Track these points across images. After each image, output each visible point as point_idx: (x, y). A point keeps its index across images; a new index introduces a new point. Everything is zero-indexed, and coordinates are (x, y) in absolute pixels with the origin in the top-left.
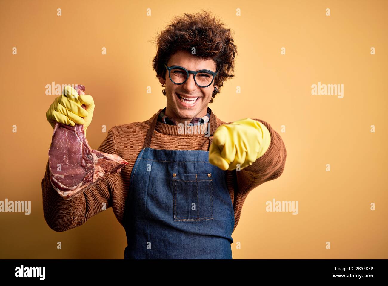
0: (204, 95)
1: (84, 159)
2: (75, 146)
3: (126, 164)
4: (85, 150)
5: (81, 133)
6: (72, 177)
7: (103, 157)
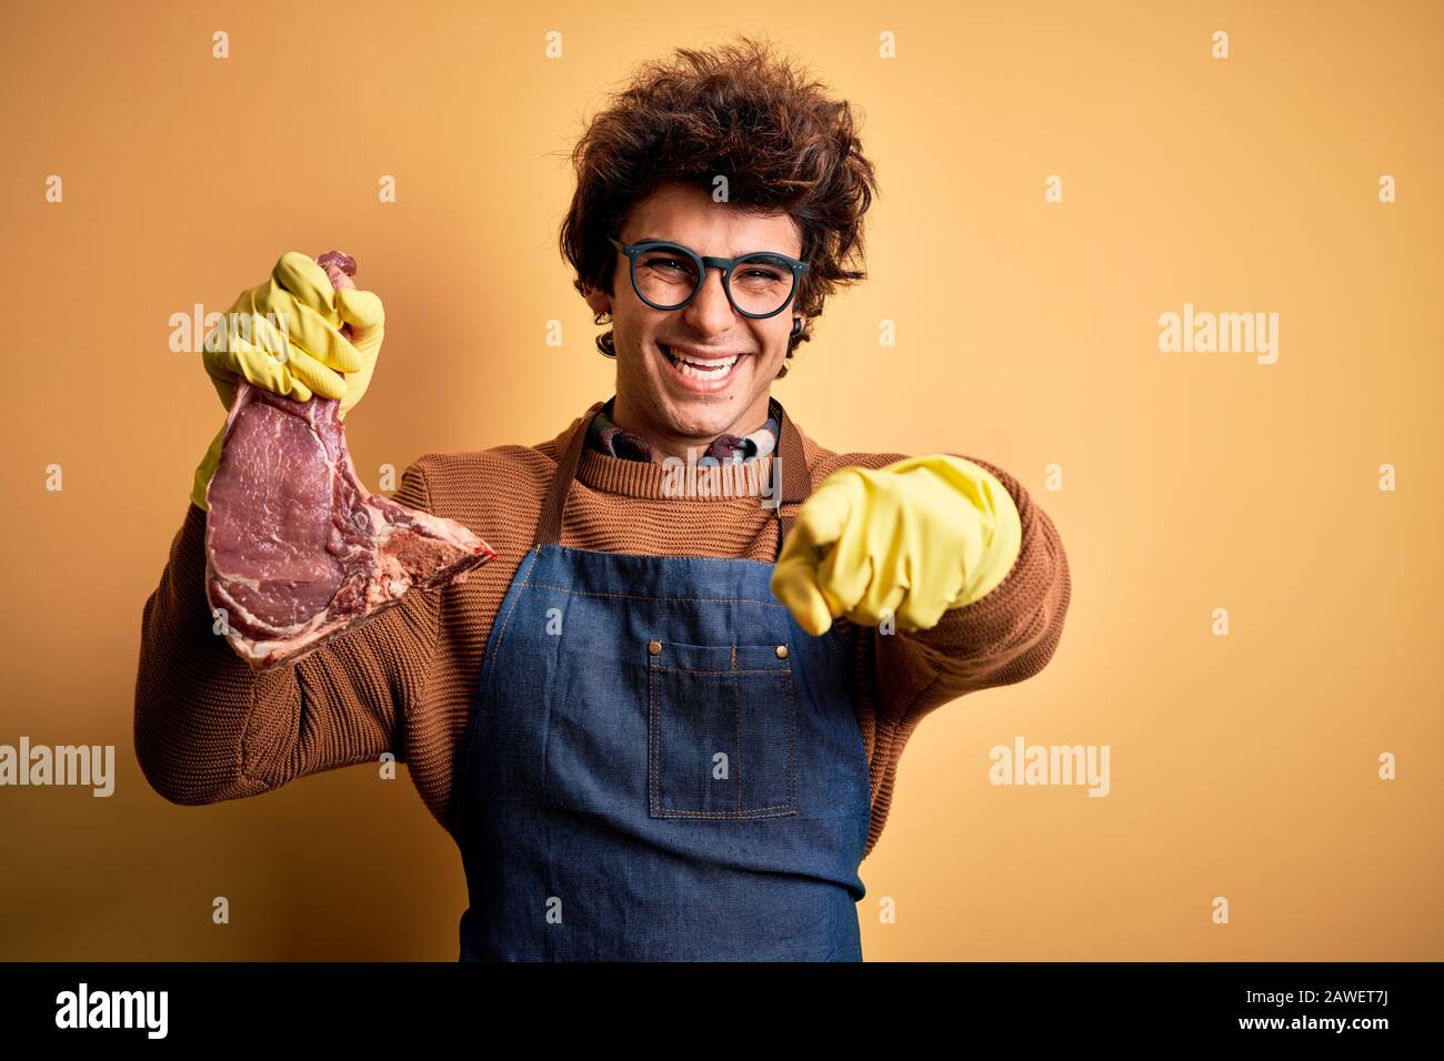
0: (759, 348)
1: (337, 525)
2: (309, 476)
4: (345, 493)
5: (331, 428)
6: (289, 591)
7: (407, 526)
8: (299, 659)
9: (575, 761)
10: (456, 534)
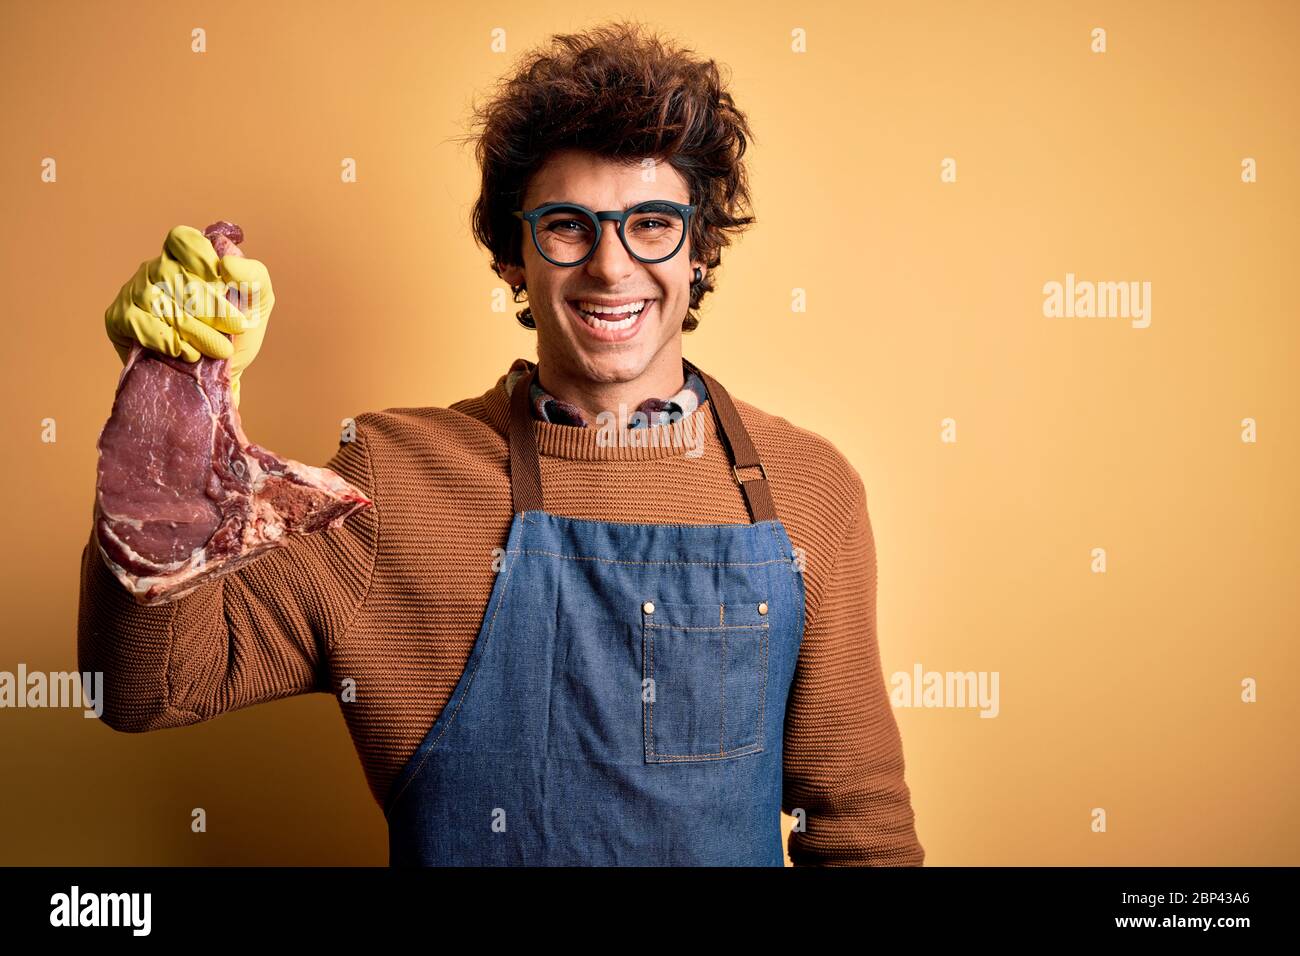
0: (663, 294)
1: (216, 473)
2: (193, 426)
3: (363, 504)
4: (226, 442)
5: (217, 384)
6: (170, 531)
7: (280, 474)
8: (182, 594)
9: (577, 714)
10: (327, 483)
